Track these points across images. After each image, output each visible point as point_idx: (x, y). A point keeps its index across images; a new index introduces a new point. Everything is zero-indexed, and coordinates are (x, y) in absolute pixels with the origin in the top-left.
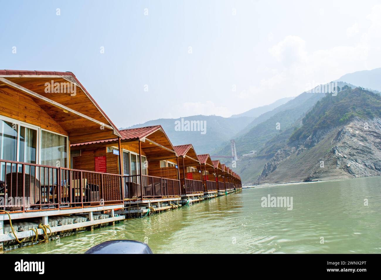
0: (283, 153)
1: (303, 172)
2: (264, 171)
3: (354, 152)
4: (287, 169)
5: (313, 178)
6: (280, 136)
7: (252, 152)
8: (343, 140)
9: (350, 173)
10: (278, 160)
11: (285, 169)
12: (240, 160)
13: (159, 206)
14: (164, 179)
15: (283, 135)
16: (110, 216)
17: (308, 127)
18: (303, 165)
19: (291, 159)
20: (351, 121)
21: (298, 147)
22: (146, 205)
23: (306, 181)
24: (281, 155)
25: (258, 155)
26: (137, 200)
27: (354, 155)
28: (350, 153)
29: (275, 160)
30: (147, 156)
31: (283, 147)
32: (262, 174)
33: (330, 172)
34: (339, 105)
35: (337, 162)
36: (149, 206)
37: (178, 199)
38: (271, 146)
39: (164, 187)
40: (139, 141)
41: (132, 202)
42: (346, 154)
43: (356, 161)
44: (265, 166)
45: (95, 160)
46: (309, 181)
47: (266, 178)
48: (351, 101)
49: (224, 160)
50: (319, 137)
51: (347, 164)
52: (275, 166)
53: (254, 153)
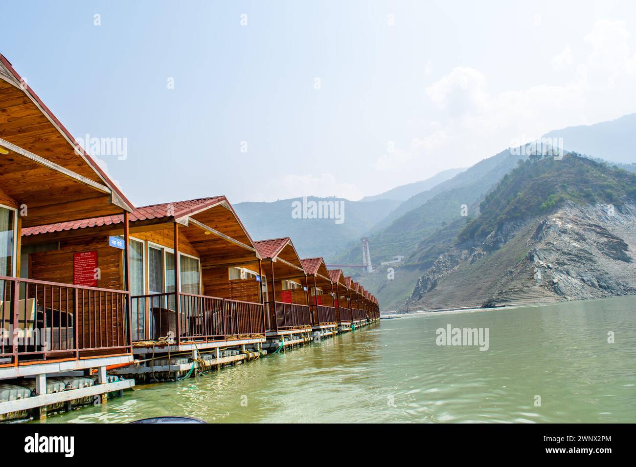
0: (448, 259)
1: (481, 291)
2: (417, 289)
3: (564, 258)
4: (454, 286)
5: (497, 301)
6: (443, 232)
7: (397, 259)
8: (547, 240)
9: (557, 293)
10: (439, 272)
11: (451, 287)
12: (378, 272)
13: (218, 356)
14: (230, 302)
15: (448, 231)
16: (97, 383)
17: (488, 218)
18: (481, 279)
19: (462, 271)
20: (560, 208)
21: (472, 251)
22: (187, 356)
23: (486, 306)
24: (444, 263)
25: (406, 263)
26: (167, 345)
27: (564, 264)
28: (557, 259)
29: (434, 272)
30: (201, 257)
31: (448, 251)
32: (414, 294)
33: (525, 292)
34: (540, 182)
35: (537, 275)
36: (196, 357)
37: (259, 340)
38: (428, 248)
39: (230, 318)
40: (175, 223)
41: (157, 348)
42: (552, 263)
43: (568, 273)
44: (418, 282)
45: (74, 260)
46: (490, 306)
47: (420, 301)
48: (560, 175)
49: (349, 272)
50: (508, 234)
51: (553, 278)
52: (435, 281)
53: (399, 260)
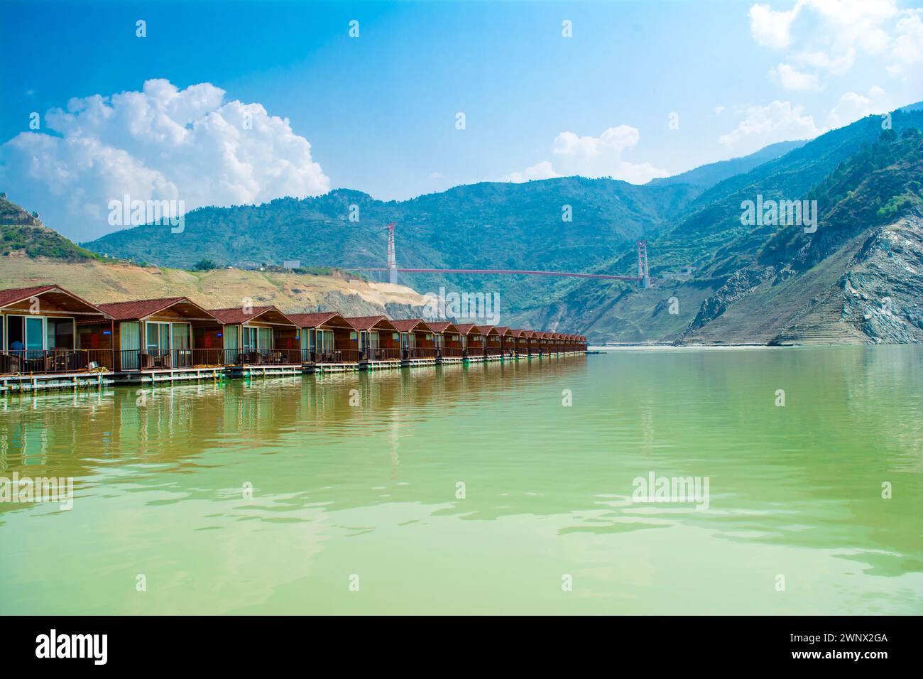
0: (746, 277)
1: (776, 324)
2: (700, 315)
3: (888, 287)
4: (745, 314)
5: (786, 338)
6: (751, 237)
7: (686, 271)
8: (871, 260)
9: (866, 333)
10: (731, 293)
11: (742, 314)
12: (657, 288)
13: (332, 368)
15: (758, 236)
16: (293, 371)
18: (779, 307)
19: (760, 294)
20: (903, 216)
21: (779, 267)
23: (771, 344)
24: (740, 281)
25: (696, 277)
27: (886, 295)
28: (878, 288)
29: (726, 293)
31: (748, 265)
32: (695, 321)
33: (822, 329)
34: (882, 177)
35: (843, 308)
36: (322, 368)
37: (355, 364)
38: (728, 259)
42: (869, 292)
44: (702, 306)
46: (777, 344)
47: (700, 331)
48: (912, 169)
49: (619, 285)
50: (826, 248)
51: (865, 313)
52: (724, 305)
53: (689, 272)
